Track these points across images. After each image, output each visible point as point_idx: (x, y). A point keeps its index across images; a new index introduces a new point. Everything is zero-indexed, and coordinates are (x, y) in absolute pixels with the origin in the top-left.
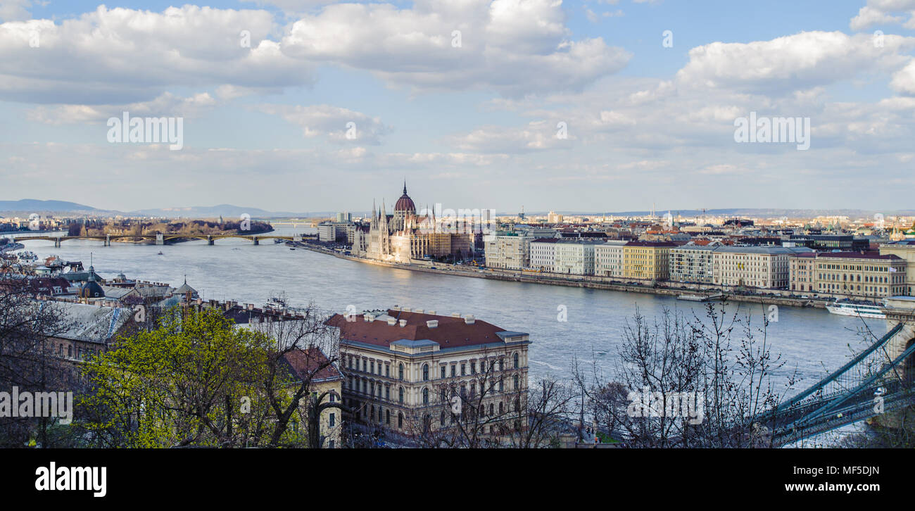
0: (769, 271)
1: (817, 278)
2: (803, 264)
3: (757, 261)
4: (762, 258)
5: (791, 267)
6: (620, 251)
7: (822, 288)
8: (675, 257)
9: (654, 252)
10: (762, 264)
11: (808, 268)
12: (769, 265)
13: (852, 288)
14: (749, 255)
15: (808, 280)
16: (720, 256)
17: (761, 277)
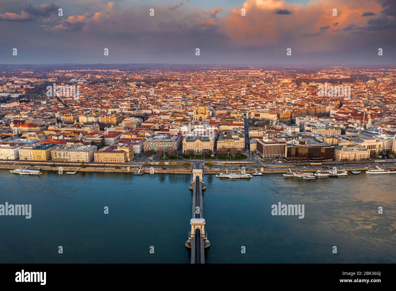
0: (88, 157)
1: (103, 158)
2: (99, 155)
3: (84, 154)
4: (85, 153)
5: (95, 156)
6: (30, 151)
7: (105, 161)
8: (54, 153)
9: (45, 152)
10: (85, 155)
11: (100, 156)
12: (88, 155)
13: (113, 161)
14: (81, 152)
15: (100, 159)
16: (71, 153)
17: (85, 159)
